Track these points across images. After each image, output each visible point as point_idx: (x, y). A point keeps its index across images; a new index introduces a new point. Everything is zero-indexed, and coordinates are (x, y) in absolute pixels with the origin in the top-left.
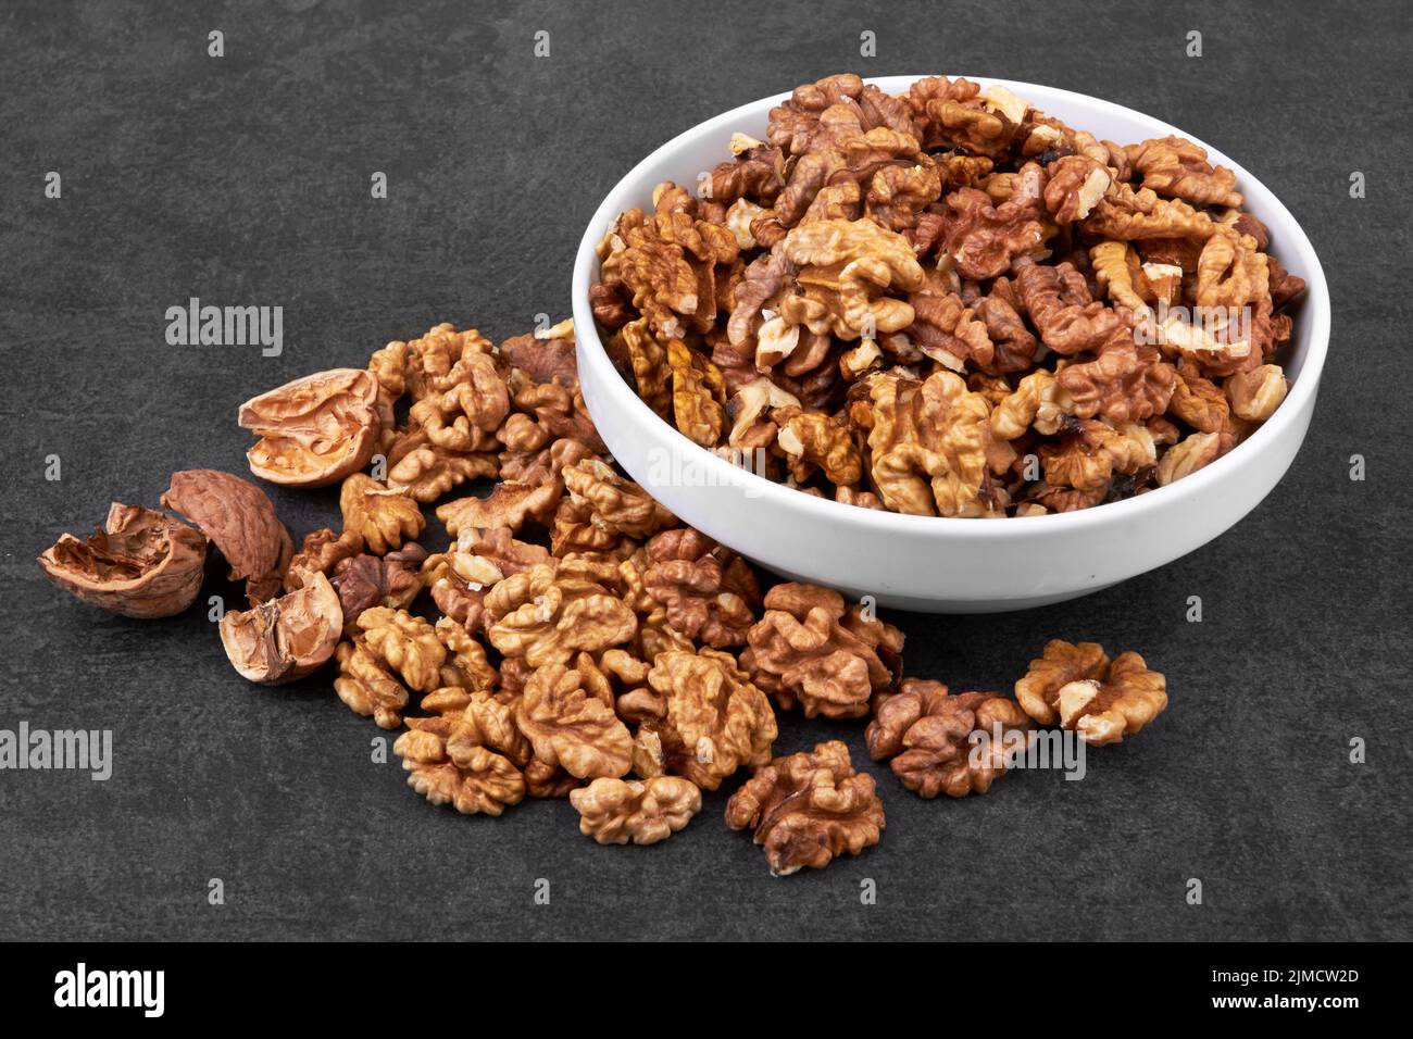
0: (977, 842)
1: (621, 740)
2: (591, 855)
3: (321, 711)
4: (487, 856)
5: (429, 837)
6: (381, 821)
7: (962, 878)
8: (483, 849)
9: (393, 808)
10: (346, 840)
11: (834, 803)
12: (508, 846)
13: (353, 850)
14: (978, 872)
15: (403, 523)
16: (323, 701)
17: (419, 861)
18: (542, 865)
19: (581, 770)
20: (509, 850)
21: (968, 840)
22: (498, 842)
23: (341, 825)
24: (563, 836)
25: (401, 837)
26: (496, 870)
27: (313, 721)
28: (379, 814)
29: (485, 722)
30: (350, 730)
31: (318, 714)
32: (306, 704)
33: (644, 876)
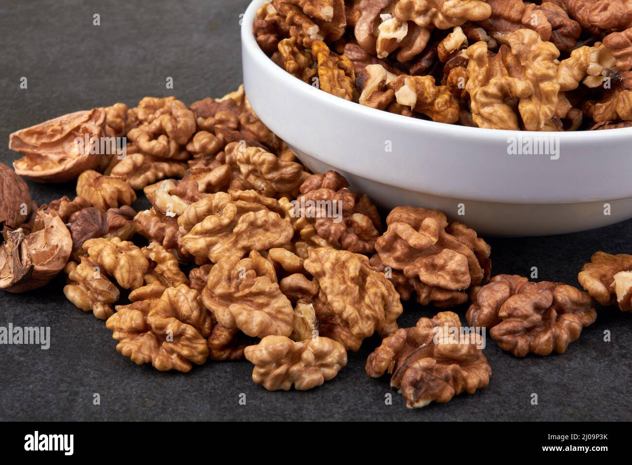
0: (565, 385)
1: (284, 307)
2: (261, 399)
3: (53, 309)
4: (178, 400)
5: (131, 388)
6: (95, 378)
7: (558, 410)
8: (175, 396)
9: (105, 369)
10: (66, 391)
11: (455, 349)
12: (194, 393)
13: (70, 398)
14: (569, 405)
15: (119, 192)
16: (55, 304)
17: (124, 404)
18: (223, 406)
19: (253, 328)
20: (195, 396)
21: (557, 384)
22: (187, 391)
23: (62, 381)
24: (238, 386)
25: (109, 388)
26: (185, 410)
27: (47, 316)
28: (92, 374)
29: (178, 301)
30: (74, 321)
31: (51, 311)
32: (42, 306)
33: (304, 412)
